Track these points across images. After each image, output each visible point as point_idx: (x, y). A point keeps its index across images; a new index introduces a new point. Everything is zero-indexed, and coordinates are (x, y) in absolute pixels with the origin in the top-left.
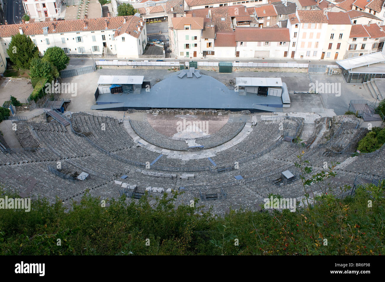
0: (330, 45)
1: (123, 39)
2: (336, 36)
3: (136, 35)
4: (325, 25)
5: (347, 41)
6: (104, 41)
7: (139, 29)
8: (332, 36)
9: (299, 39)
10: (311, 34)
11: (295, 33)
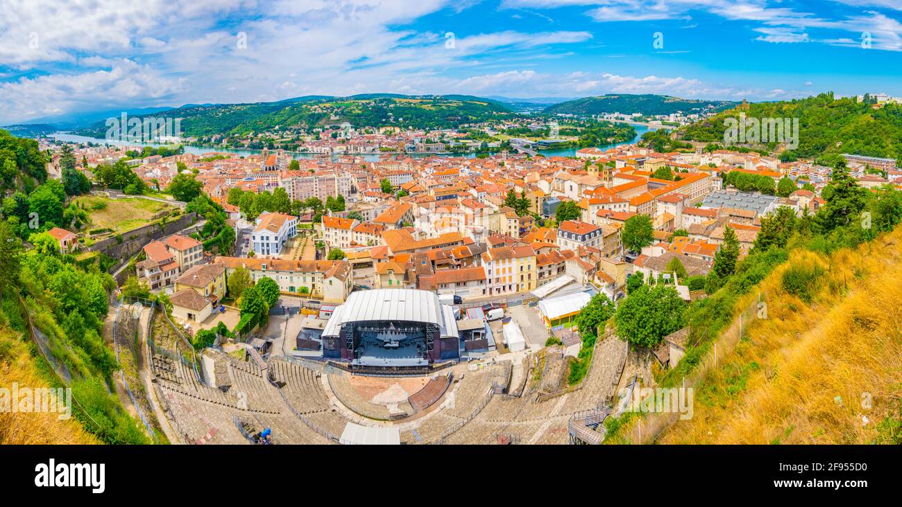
0: (522, 276)
1: (331, 281)
2: (526, 268)
3: (341, 279)
4: (514, 260)
5: (535, 271)
6: (313, 283)
7: (346, 273)
8: (522, 268)
9: (494, 276)
10: (504, 270)
11: (489, 271)
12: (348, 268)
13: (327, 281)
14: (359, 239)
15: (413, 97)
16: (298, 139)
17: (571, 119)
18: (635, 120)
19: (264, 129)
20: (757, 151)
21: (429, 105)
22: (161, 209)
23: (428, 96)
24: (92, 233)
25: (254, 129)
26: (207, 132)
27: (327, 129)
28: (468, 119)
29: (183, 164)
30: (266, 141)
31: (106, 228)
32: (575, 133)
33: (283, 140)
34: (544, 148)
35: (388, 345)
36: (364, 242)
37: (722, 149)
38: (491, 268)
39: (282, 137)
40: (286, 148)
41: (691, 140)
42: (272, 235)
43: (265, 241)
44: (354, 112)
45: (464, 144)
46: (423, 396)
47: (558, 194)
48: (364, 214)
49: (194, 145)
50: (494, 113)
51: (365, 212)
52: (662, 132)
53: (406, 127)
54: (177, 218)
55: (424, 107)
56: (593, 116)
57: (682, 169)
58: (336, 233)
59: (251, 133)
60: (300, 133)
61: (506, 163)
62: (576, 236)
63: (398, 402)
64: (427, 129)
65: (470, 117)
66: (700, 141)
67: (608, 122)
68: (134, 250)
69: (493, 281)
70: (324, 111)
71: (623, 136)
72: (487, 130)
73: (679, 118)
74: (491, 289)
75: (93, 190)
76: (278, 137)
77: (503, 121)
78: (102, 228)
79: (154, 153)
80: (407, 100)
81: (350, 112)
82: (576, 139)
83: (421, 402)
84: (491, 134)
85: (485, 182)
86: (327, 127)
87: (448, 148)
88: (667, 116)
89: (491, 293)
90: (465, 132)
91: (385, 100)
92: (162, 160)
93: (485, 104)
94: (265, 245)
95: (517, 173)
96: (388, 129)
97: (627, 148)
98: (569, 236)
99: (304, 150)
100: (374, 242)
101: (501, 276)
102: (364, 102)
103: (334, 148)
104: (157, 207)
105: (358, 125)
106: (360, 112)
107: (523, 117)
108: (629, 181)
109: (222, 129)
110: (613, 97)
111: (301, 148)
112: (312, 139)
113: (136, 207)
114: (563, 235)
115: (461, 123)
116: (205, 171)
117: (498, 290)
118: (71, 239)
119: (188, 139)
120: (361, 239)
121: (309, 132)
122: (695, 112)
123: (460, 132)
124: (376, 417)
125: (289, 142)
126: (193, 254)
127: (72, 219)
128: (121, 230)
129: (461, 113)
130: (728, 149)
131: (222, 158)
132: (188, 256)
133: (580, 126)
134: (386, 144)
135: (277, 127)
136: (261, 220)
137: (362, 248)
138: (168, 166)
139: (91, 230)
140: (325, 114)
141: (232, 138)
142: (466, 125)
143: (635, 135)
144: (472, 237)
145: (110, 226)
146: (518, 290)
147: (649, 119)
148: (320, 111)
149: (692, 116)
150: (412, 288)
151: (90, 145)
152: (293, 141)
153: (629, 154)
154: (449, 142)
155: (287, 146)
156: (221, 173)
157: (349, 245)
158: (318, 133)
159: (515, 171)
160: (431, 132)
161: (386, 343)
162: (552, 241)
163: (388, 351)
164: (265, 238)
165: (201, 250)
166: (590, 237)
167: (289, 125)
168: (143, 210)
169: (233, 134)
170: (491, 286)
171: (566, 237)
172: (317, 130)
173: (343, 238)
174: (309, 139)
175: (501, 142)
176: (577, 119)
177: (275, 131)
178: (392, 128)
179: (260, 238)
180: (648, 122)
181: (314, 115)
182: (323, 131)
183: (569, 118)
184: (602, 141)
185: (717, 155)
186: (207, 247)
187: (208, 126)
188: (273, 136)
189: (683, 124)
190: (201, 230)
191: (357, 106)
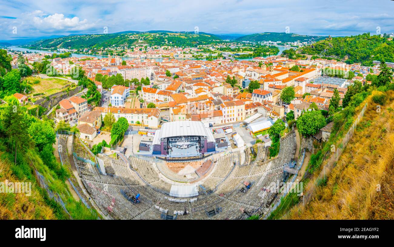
0: (239, 114)
1: (152, 118)
2: (240, 110)
3: (157, 117)
4: (235, 107)
5: (244, 112)
6: (143, 119)
7: (158, 114)
8: (239, 110)
9: (226, 114)
10: (231, 111)
11: (224, 112)
12: (159, 111)
13: (150, 118)
14: (160, 98)
15: (176, 32)
16: (124, 51)
17: (249, 43)
18: (278, 44)
19: (108, 46)
20: (335, 59)
21: (184, 36)
22: (66, 84)
23: (183, 32)
24: (34, 95)
25: (103, 46)
26: (81, 47)
27: (137, 46)
28: (202, 43)
29: (72, 62)
30: (109, 52)
31: (41, 93)
32: (251, 50)
33: (117, 51)
34: (237, 57)
35: (182, 147)
36: (163, 100)
37: (319, 58)
38: (225, 110)
39: (117, 50)
40: (119, 55)
41: (305, 54)
42: (120, 96)
43: (117, 99)
44: (149, 39)
45: (201, 54)
46: (202, 169)
47: (248, 78)
49: (76, 53)
50: (214, 40)
52: (292, 50)
53: (173, 46)
54: (74, 88)
55: (181, 37)
56: (259, 42)
57: (303, 67)
58: (149, 95)
59: (102, 48)
60: (124, 48)
61: (222, 63)
62: (261, 96)
63: (191, 173)
64: (183, 47)
65: (203, 42)
66: (309, 54)
67: (266, 45)
68: (55, 104)
69: (226, 116)
70: (136, 38)
71: (273, 52)
72: (211, 48)
73: (299, 44)
74: (225, 120)
75: (33, 74)
76: (114, 50)
77: (218, 44)
78: (39, 93)
79: (58, 56)
80: (174, 34)
81: (148, 39)
82: (252, 53)
83: (201, 172)
84: (213, 50)
85: (214, 72)
86: (137, 45)
87: (193, 56)
88: (293, 43)
89: (225, 122)
90: (201, 49)
91: (163, 33)
92: (61, 60)
93: (209, 36)
94: (117, 101)
95: (228, 68)
96: (165, 47)
97: (276, 57)
98: (258, 96)
99: (127, 56)
100: (167, 99)
101: (230, 114)
102: (154, 34)
103: (141, 55)
104: (64, 83)
105: (151, 45)
106: (152, 39)
107: (227, 42)
108: (280, 72)
109: (89, 46)
110: (268, 34)
111: (126, 55)
112: (130, 51)
113: (54, 83)
114: (255, 96)
115: (199, 45)
116: (82, 65)
117: (228, 120)
118: (25, 99)
119: (73, 50)
121: (129, 48)
122: (305, 41)
123: (198, 49)
124: (182, 181)
125: (120, 52)
126: (83, 105)
127: (24, 89)
128: (47, 94)
129: (199, 40)
130: (322, 58)
131: (89, 59)
132: (81, 106)
133: (253, 47)
134: (165, 54)
135: (114, 45)
136: (113, 89)
137: (162, 102)
138: (65, 63)
139: (34, 94)
140: (136, 40)
141: (93, 50)
142: (201, 46)
143: (278, 51)
144: (213, 97)
145: (42, 92)
146: (237, 120)
147: (285, 44)
148: (134, 38)
149: (305, 43)
150: (190, 120)
151: (28, 52)
152: (122, 52)
153: (277, 60)
154: (194, 53)
155: (119, 54)
156: (90, 66)
157: (155, 101)
158: (133, 48)
159: (227, 67)
160: (185, 48)
161: (181, 146)
162: (250, 98)
163: (182, 150)
164: (117, 98)
165: (87, 104)
166: (267, 97)
167: (120, 44)
168: (57, 84)
169: (94, 48)
170: (225, 118)
171: (256, 96)
172: (133, 47)
173: (152, 97)
174: (129, 51)
175: (217, 54)
176: (251, 43)
177: (113, 47)
178: (167, 47)
179: (114, 98)
180: (284, 45)
181: (131, 40)
182: (135, 47)
183: (248, 43)
184: (264, 54)
185: (317, 61)
186: (89, 102)
187: (82, 44)
188: (112, 49)
189: (300, 46)
190: (86, 94)
191: (151, 36)
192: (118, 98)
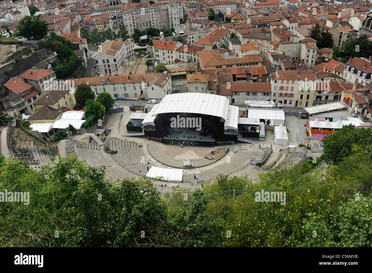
1: (153, 88)
3: (161, 86)
6: (141, 90)
7: (164, 82)
12: (167, 78)
13: (150, 88)
14: (182, 57)
36: (186, 60)
42: (112, 58)
43: (107, 64)
48: (190, 38)
51: (191, 36)
58: (164, 53)
120: (183, 58)
136: (103, 47)
137: (183, 64)
157: (174, 62)
164: (106, 61)
173: (169, 56)
179: (102, 62)
192: (108, 61)
